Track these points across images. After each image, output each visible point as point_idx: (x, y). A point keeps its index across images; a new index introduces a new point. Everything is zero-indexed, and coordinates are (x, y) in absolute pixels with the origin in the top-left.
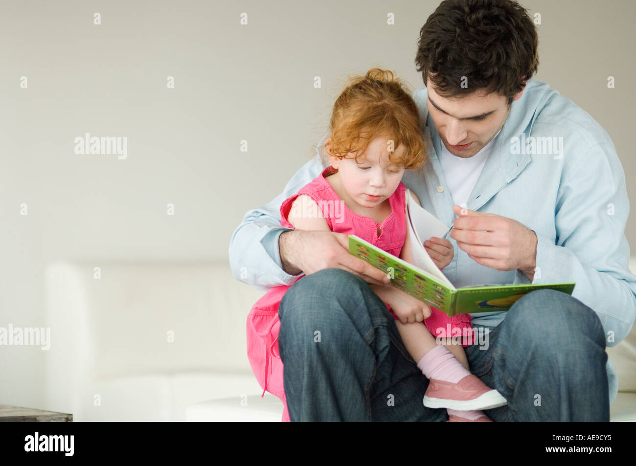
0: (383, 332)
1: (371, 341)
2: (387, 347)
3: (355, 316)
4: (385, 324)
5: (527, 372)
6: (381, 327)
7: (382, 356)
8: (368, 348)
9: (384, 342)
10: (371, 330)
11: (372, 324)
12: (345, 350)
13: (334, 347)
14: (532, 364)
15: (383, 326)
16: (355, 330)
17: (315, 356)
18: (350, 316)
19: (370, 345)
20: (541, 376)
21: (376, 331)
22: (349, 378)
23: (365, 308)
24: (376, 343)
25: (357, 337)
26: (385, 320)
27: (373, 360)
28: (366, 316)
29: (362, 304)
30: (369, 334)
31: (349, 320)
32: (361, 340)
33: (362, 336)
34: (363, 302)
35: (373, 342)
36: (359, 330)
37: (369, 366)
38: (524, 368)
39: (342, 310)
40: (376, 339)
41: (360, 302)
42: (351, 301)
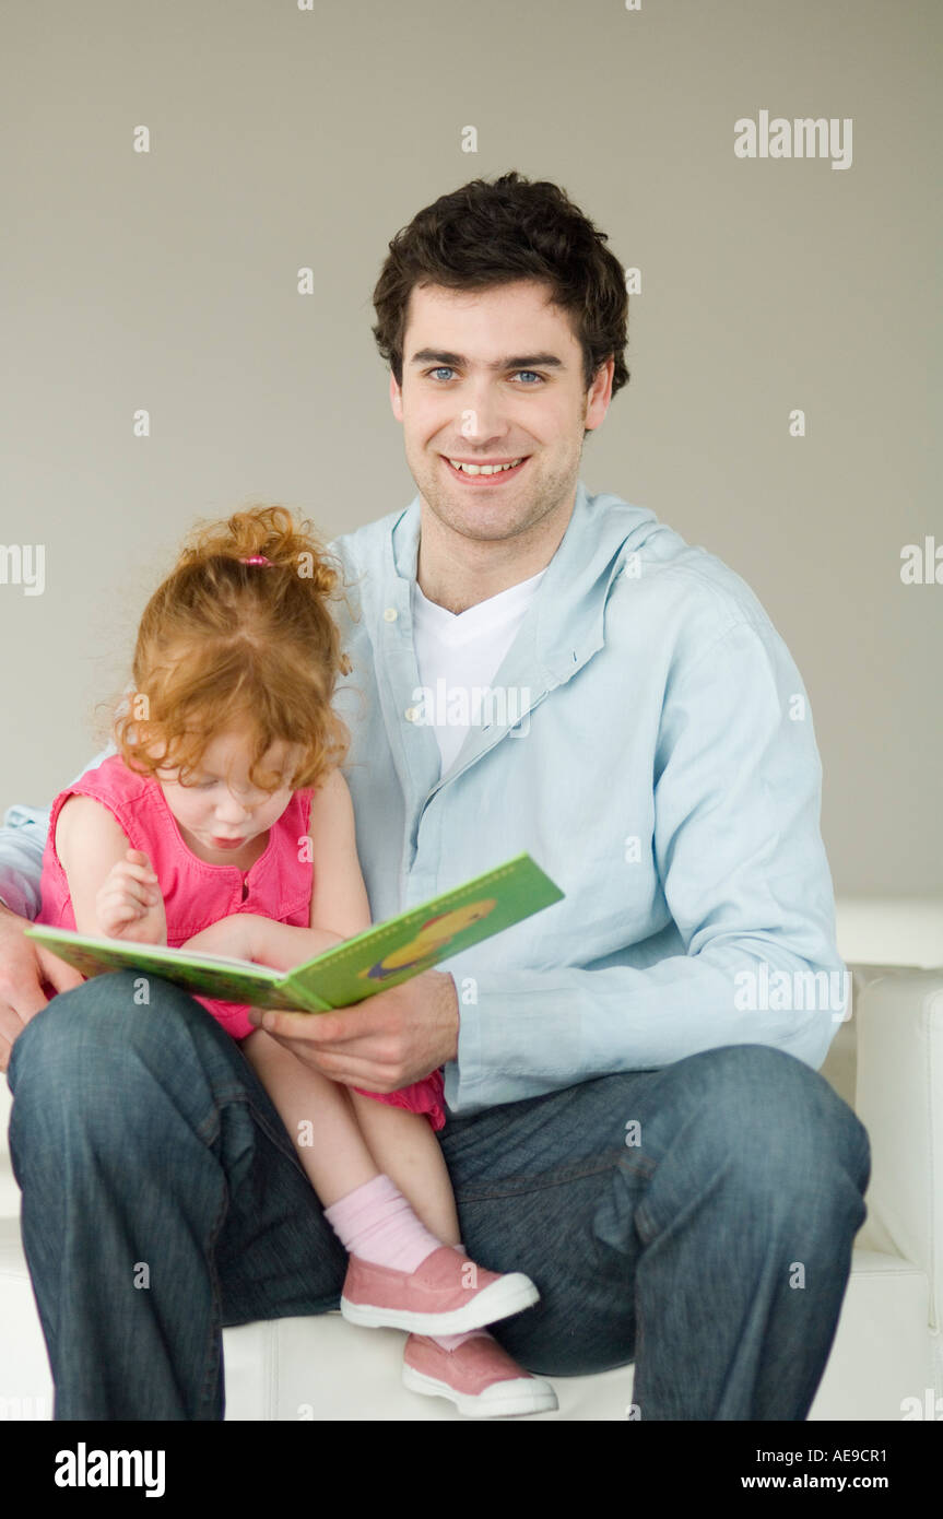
0: (239, 1115)
1: (212, 1141)
2: (248, 1150)
3: (176, 1086)
4: (241, 1099)
5: (696, 1215)
6: (234, 1105)
7: (240, 1172)
8: (208, 1153)
9: (243, 1141)
10: (213, 1115)
11: (214, 1099)
12: (157, 1161)
13: (132, 1157)
14: (711, 1199)
15: (238, 1102)
16: (179, 1117)
17: (90, 1178)
18: (165, 1086)
19: (212, 1148)
20: (724, 1231)
21: (224, 1116)
22: (170, 1223)
23: (198, 1067)
24: (223, 1144)
25: (184, 1132)
26: (240, 1089)
27: (221, 1178)
28: (200, 1085)
29: (191, 1058)
30: (208, 1125)
31: (164, 1096)
32: (193, 1139)
33: (193, 1128)
34: (193, 1053)
35: (217, 1139)
36: (187, 1118)
37: (211, 1194)
38: (692, 1204)
39: (149, 1074)
40: (223, 1133)
41: (187, 1054)
42: (168, 1053)
